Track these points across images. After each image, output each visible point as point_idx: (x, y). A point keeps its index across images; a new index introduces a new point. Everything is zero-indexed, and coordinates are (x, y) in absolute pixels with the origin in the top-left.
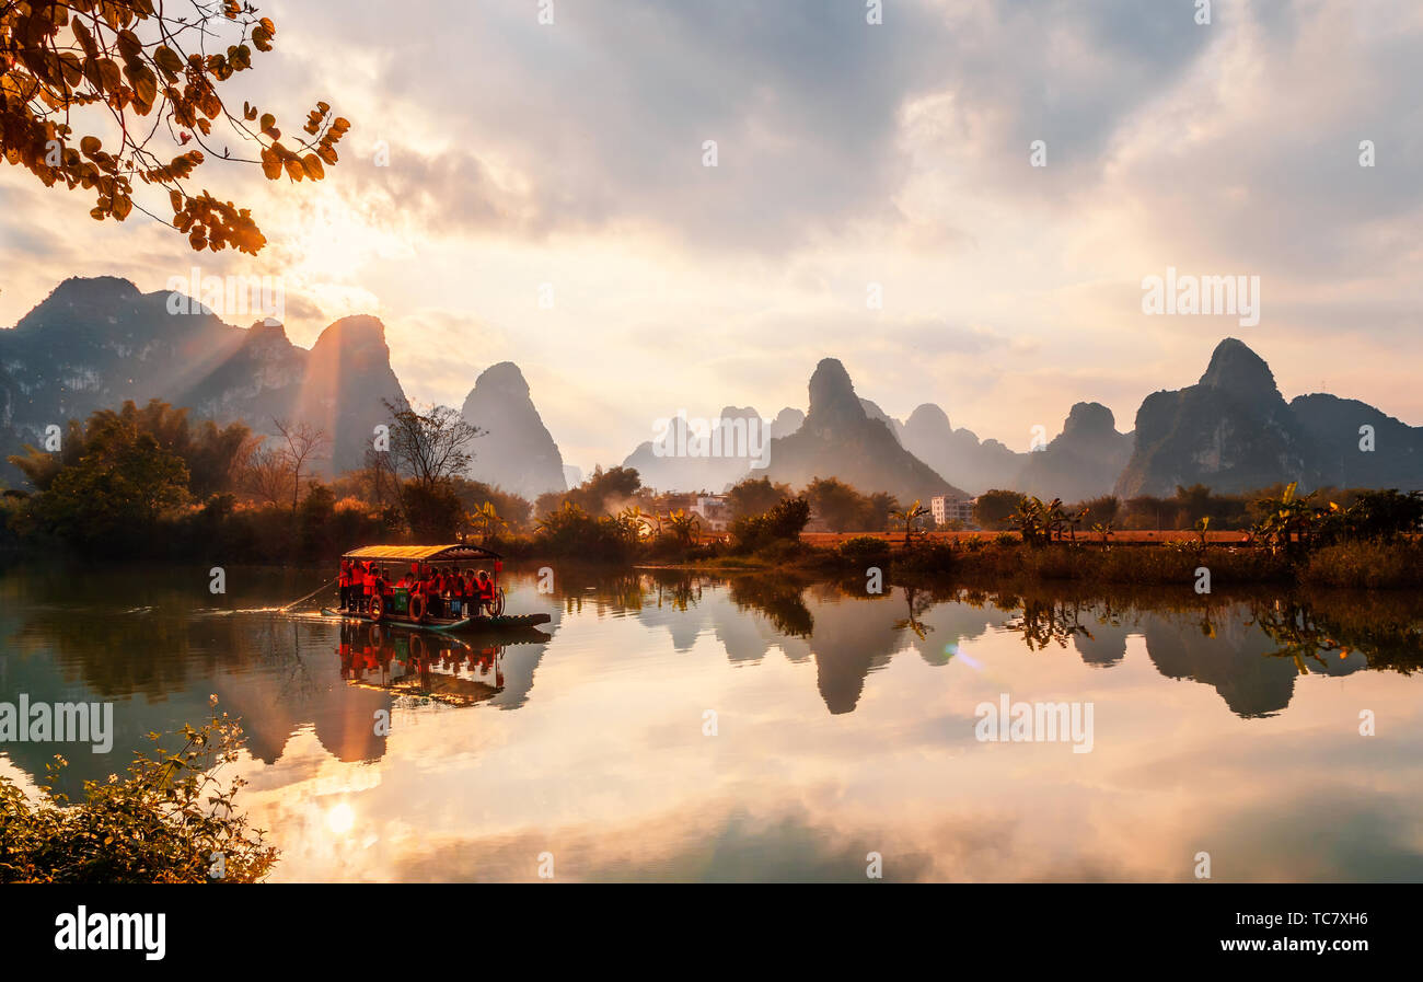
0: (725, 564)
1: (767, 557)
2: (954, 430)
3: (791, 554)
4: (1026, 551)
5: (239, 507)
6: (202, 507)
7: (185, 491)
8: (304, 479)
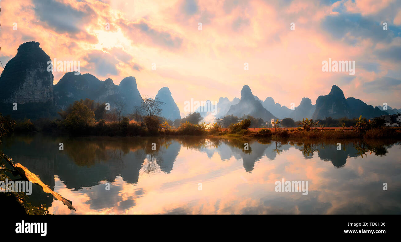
0: (229, 136)
1: (240, 134)
2: (275, 103)
3: (246, 133)
4: (305, 132)
5: (106, 123)
6: (98, 123)
7: (94, 119)
8: (121, 116)
